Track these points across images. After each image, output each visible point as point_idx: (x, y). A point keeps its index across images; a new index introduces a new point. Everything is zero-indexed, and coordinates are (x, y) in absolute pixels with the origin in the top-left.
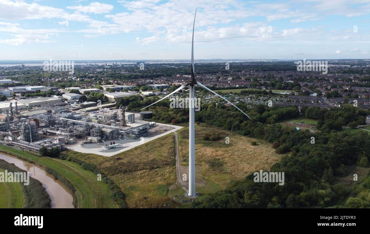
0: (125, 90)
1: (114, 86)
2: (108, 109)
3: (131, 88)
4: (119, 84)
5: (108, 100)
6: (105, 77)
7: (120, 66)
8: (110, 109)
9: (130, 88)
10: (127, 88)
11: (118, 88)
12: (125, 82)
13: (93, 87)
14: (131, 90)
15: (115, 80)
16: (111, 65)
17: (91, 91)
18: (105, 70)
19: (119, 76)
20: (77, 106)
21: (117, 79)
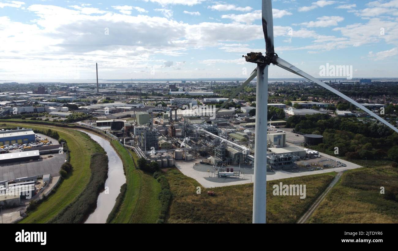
0: (317, 107)
1: (306, 103)
2: (274, 127)
3: (327, 106)
4: (315, 101)
5: (284, 116)
6: (306, 93)
7: (338, 83)
8: (276, 127)
9: (325, 106)
10: (321, 105)
11: (310, 105)
12: (326, 99)
13: (282, 102)
14: (325, 108)
15: (315, 97)
16: (328, 82)
17: (276, 106)
18: (316, 87)
19: (323, 92)
20: (242, 119)
21: (319, 95)
